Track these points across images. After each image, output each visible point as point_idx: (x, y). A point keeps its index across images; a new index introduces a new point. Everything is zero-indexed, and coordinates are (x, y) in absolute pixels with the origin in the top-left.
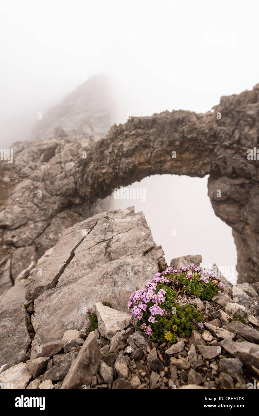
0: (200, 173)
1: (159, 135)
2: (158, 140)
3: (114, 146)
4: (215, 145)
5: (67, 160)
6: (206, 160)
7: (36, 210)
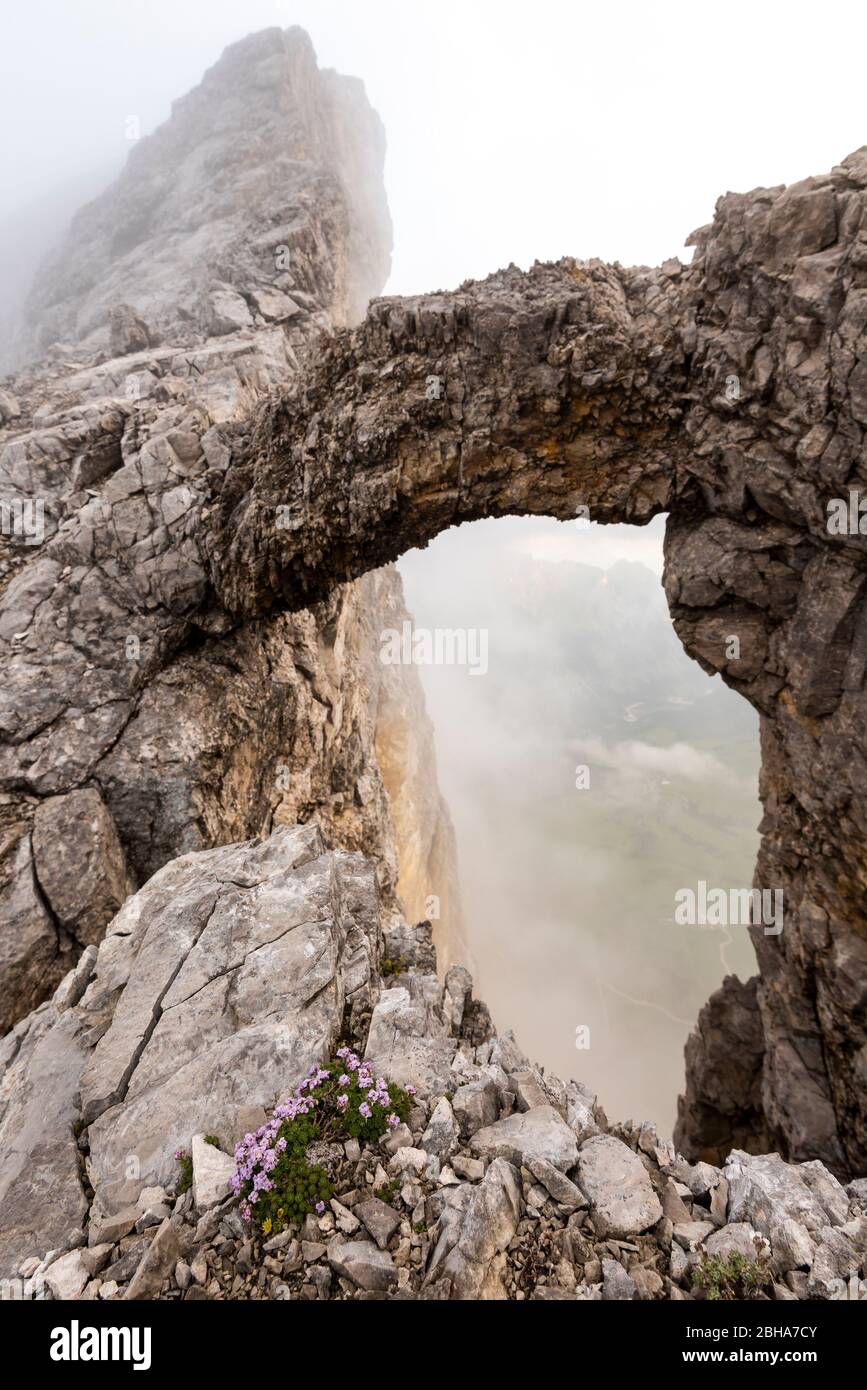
0: (634, 508)
1: (481, 376)
2: (481, 393)
3: (325, 426)
4: (686, 405)
5: (166, 482)
6: (653, 461)
7: (85, 669)
